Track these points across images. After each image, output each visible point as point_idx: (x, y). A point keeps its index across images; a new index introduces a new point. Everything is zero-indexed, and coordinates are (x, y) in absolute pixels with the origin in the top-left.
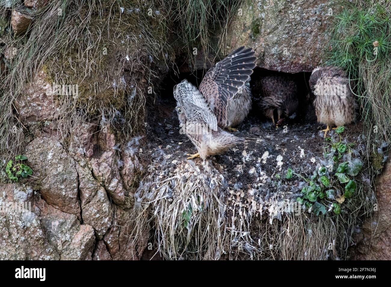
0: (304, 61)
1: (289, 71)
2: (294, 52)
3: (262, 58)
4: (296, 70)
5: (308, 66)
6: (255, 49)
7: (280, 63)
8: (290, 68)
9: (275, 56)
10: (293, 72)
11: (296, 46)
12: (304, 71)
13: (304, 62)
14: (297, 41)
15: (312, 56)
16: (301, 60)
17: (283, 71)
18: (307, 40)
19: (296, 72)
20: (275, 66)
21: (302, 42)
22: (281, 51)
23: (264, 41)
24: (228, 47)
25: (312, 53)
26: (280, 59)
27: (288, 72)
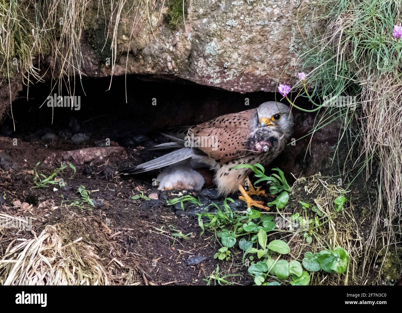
0: (264, 70)
1: (236, 88)
2: (247, 54)
3: (187, 61)
4: (249, 87)
5: (272, 80)
6: (175, 43)
7: (218, 72)
8: (238, 83)
9: (210, 59)
10: (242, 91)
11: (251, 41)
12: (262, 89)
13: (263, 74)
14: (254, 34)
15: (279, 62)
16: (258, 69)
17: (224, 87)
18: (272, 33)
19: (248, 91)
20: (209, 77)
21: (263, 36)
22: (223, 50)
23: (192, 29)
24: (124, 36)
25: (280, 56)
26: (221, 65)
27: (232, 89)
